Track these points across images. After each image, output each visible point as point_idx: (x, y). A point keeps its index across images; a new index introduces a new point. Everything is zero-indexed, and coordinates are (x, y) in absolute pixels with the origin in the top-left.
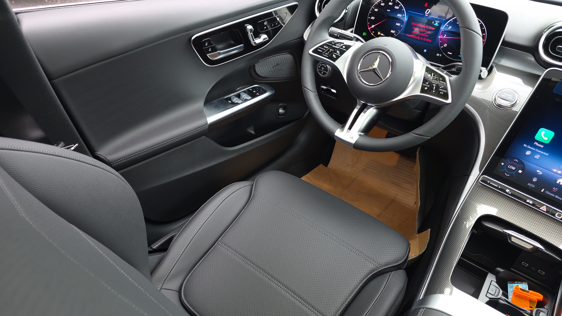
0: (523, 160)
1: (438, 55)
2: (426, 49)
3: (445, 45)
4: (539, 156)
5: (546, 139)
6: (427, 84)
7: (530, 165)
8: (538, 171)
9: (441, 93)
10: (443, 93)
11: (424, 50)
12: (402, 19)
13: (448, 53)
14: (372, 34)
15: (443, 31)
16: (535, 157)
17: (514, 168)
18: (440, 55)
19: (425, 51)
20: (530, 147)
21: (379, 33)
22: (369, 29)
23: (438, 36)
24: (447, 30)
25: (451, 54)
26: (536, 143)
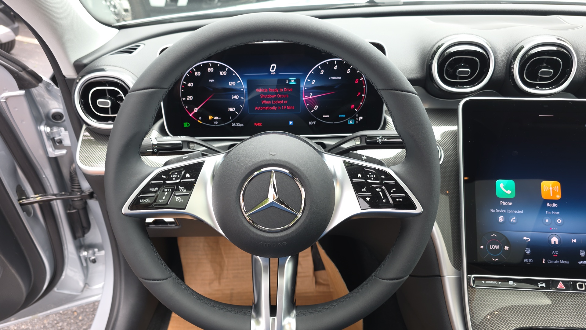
0: (500, 232)
1: (310, 123)
2: (291, 121)
3: (316, 107)
4: (514, 218)
5: (509, 192)
6: (364, 192)
7: (512, 234)
8: (525, 238)
9: (397, 200)
10: (401, 200)
11: (289, 123)
12: (238, 88)
13: (324, 116)
14: (199, 121)
15: (305, 90)
16: (512, 221)
17: (497, 247)
18: (313, 123)
19: (291, 123)
20: (498, 211)
21: (210, 117)
22: (191, 115)
23: (301, 99)
24: (310, 86)
25: (328, 116)
26: (502, 202)
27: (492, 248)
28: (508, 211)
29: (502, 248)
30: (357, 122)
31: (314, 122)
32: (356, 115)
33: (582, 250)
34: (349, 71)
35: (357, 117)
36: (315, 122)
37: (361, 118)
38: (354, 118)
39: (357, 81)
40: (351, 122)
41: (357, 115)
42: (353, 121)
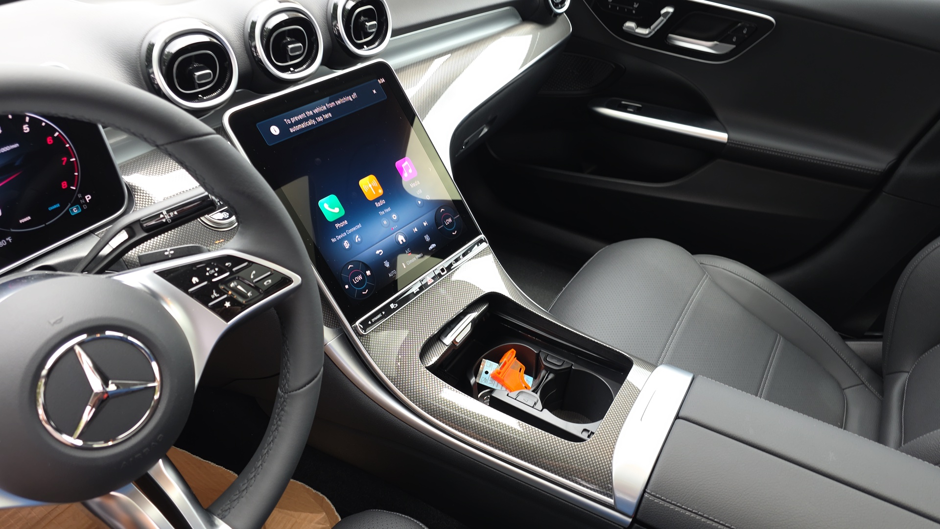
0: (354, 259)
1: (1, 244)
4: (357, 236)
5: (337, 210)
6: (216, 298)
7: (364, 255)
8: (378, 252)
9: (265, 283)
10: (270, 281)
13: (21, 221)
16: (357, 241)
17: (360, 278)
18: (8, 242)
20: (340, 237)
25: (29, 218)
26: (337, 225)
27: (355, 281)
28: (348, 232)
29: (364, 275)
30: (85, 207)
31: (7, 239)
32: (77, 196)
33: (426, 235)
34: (26, 129)
35: (81, 199)
36: (9, 239)
37: (88, 198)
38: (77, 202)
39: (50, 141)
40: (75, 211)
41: (80, 196)
42: (77, 208)
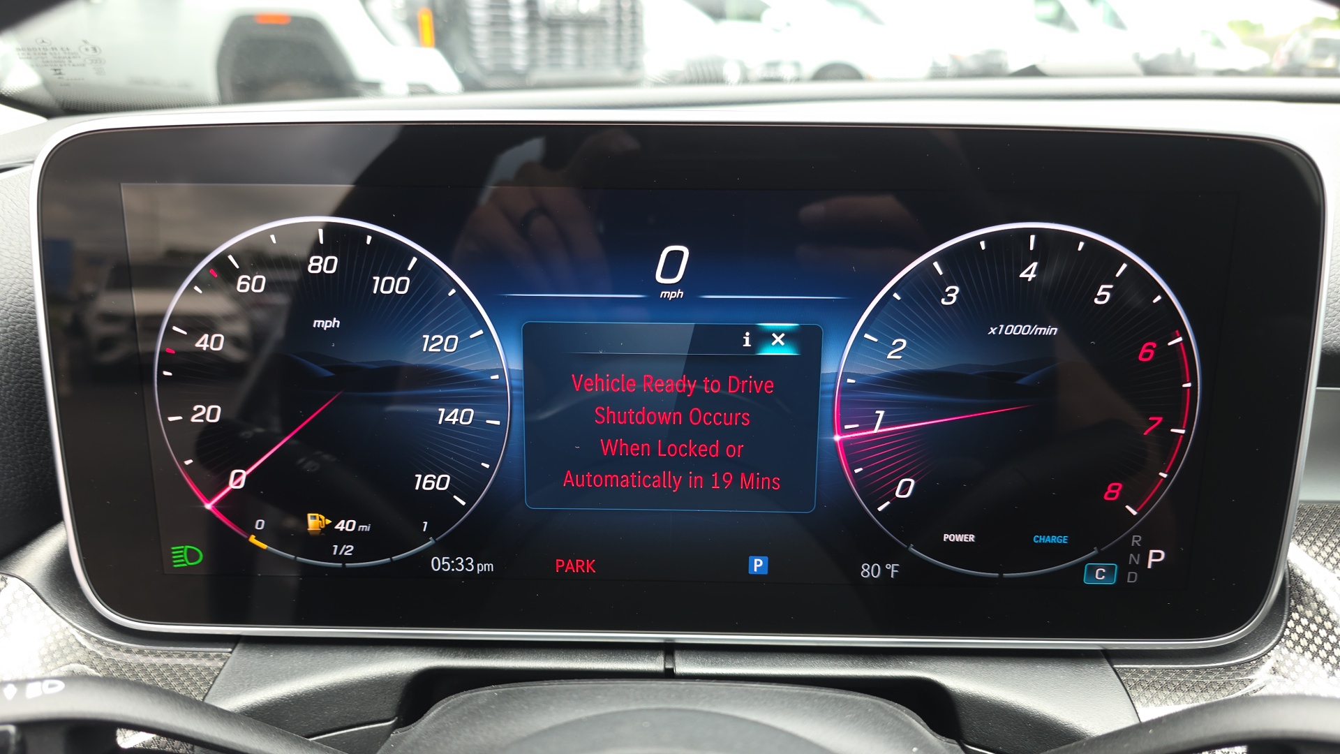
1: (868, 571)
2: (758, 554)
3: (906, 487)
11: (746, 565)
12: (472, 365)
13: (946, 537)
14: (253, 539)
15: (845, 389)
18: (886, 572)
19: (758, 564)
21: (315, 522)
22: (208, 506)
23: (823, 437)
24: (873, 369)
25: (970, 538)
30: (1132, 578)
31: (888, 566)
32: (1129, 538)
34: (1104, 295)
35: (1135, 550)
36: (892, 568)
37: (1155, 557)
38: (1118, 555)
39: (1147, 352)
40: (1100, 576)
41: (1136, 541)
42: (1110, 570)
